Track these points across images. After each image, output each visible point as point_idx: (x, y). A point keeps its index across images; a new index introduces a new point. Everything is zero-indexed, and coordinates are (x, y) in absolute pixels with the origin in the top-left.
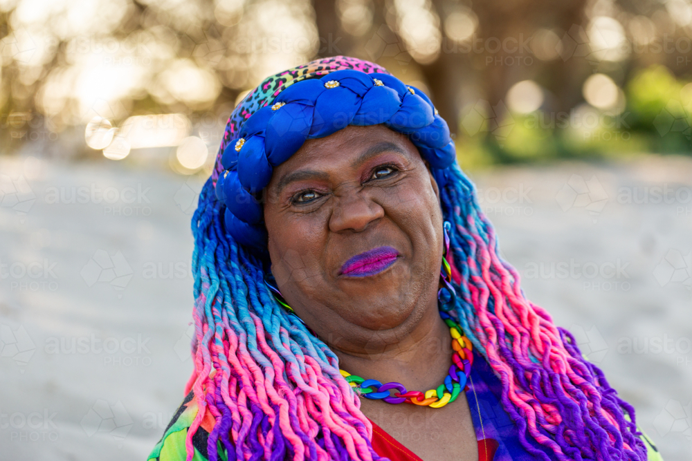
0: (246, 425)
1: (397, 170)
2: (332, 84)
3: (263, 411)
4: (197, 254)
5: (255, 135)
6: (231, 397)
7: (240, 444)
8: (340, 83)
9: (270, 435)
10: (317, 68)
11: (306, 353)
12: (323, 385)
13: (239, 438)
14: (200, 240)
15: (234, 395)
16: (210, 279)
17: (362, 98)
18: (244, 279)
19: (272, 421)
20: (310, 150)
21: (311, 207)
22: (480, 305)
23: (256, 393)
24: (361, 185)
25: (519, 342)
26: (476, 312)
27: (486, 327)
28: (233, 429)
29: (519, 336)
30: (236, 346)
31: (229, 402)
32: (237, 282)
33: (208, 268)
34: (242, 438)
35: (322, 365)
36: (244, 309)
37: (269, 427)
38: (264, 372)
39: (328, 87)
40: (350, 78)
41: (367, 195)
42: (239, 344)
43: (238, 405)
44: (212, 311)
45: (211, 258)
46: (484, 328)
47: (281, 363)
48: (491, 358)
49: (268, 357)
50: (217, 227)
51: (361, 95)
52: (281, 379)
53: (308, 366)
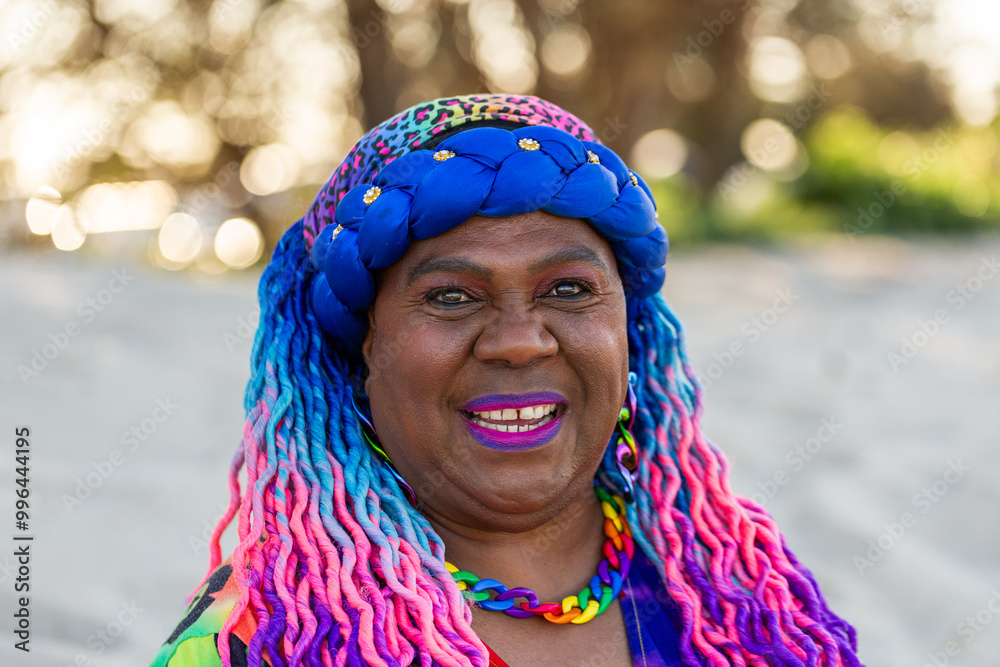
0: (307, 634)
1: (590, 291)
2: (529, 145)
3: (332, 616)
4: (262, 334)
5: (400, 188)
6: (287, 585)
7: (295, 662)
8: (541, 147)
9: (342, 655)
10: (501, 107)
11: (402, 535)
12: (423, 587)
13: (295, 653)
14: (270, 315)
15: (291, 583)
16: (279, 384)
17: (567, 176)
18: (327, 397)
19: (346, 633)
20: (471, 231)
21: (454, 312)
22: (664, 498)
23: (326, 588)
24: (533, 299)
25: (721, 558)
26: (656, 507)
27: (668, 533)
28: (285, 637)
29: (721, 549)
30: (305, 506)
31: (283, 593)
32: (315, 398)
33: (278, 366)
34: (299, 653)
35: (422, 556)
36: (319, 447)
37: (341, 642)
38: (341, 555)
39: (523, 147)
40: (557, 142)
41: (539, 317)
42: (309, 503)
43: (296, 601)
44: (276, 440)
45: (284, 350)
46: (664, 533)
47: (368, 546)
48: (671, 579)
49: (349, 532)
50: (297, 300)
51: (567, 171)
52: (365, 570)
53: (403, 555)
